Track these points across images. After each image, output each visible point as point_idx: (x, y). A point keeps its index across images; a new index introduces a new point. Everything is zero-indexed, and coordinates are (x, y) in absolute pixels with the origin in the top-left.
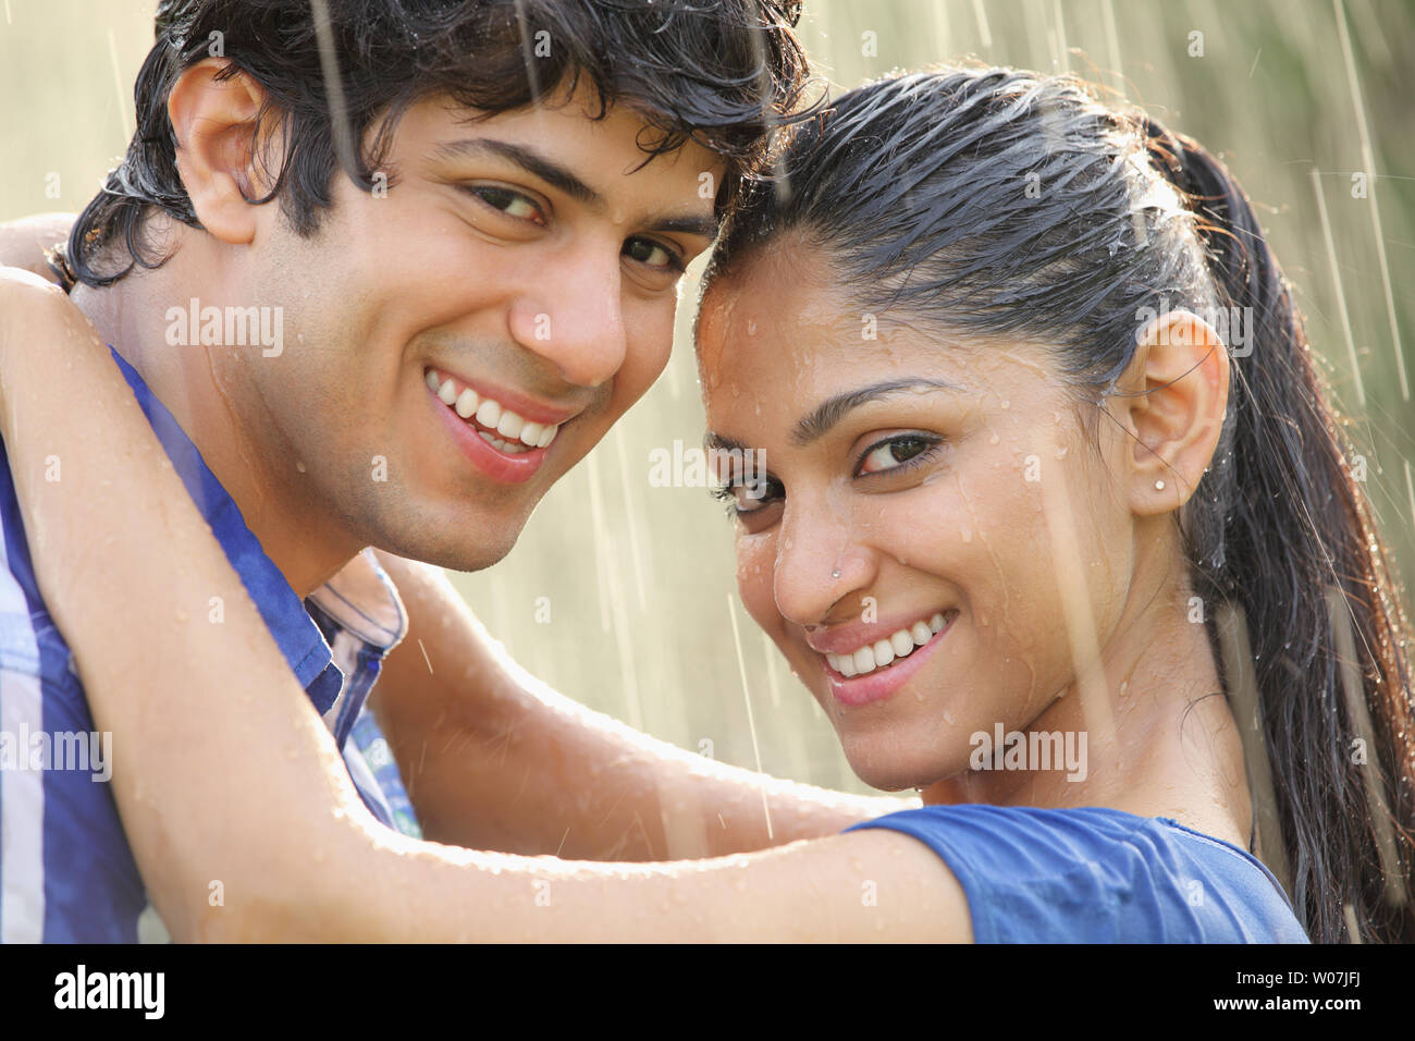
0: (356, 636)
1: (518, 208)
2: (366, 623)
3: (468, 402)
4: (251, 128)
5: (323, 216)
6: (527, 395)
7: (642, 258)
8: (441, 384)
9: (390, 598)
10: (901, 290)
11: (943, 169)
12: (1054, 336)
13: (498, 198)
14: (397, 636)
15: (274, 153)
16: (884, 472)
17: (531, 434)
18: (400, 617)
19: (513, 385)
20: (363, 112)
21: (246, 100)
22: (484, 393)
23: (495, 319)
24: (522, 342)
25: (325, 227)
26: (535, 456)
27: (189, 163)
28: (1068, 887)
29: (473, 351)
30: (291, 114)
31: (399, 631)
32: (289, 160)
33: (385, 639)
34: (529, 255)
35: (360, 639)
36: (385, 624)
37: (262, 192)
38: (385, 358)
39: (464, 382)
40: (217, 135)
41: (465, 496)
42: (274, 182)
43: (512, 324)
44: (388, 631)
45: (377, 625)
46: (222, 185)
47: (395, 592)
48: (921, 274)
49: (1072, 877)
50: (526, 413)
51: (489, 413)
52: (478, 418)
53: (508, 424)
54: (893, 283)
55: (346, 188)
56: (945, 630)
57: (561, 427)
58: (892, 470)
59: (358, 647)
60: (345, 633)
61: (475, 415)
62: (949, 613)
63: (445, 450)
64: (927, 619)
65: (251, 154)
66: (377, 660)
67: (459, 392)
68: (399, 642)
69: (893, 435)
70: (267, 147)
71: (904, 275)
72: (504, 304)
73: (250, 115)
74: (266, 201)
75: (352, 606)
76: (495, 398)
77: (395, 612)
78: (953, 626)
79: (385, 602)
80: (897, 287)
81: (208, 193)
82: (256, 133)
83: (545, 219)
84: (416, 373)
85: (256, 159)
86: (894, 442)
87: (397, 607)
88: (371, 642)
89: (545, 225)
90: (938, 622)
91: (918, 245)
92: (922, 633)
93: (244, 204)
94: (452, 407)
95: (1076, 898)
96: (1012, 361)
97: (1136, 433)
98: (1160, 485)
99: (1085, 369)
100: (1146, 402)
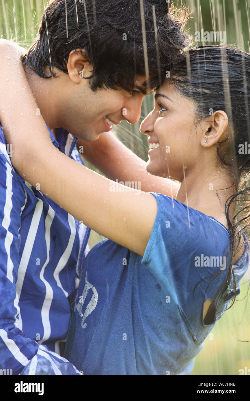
12: (197, 103)
96: (186, 103)
97: (207, 129)
98: (206, 141)
99: (200, 112)
100: (213, 126)
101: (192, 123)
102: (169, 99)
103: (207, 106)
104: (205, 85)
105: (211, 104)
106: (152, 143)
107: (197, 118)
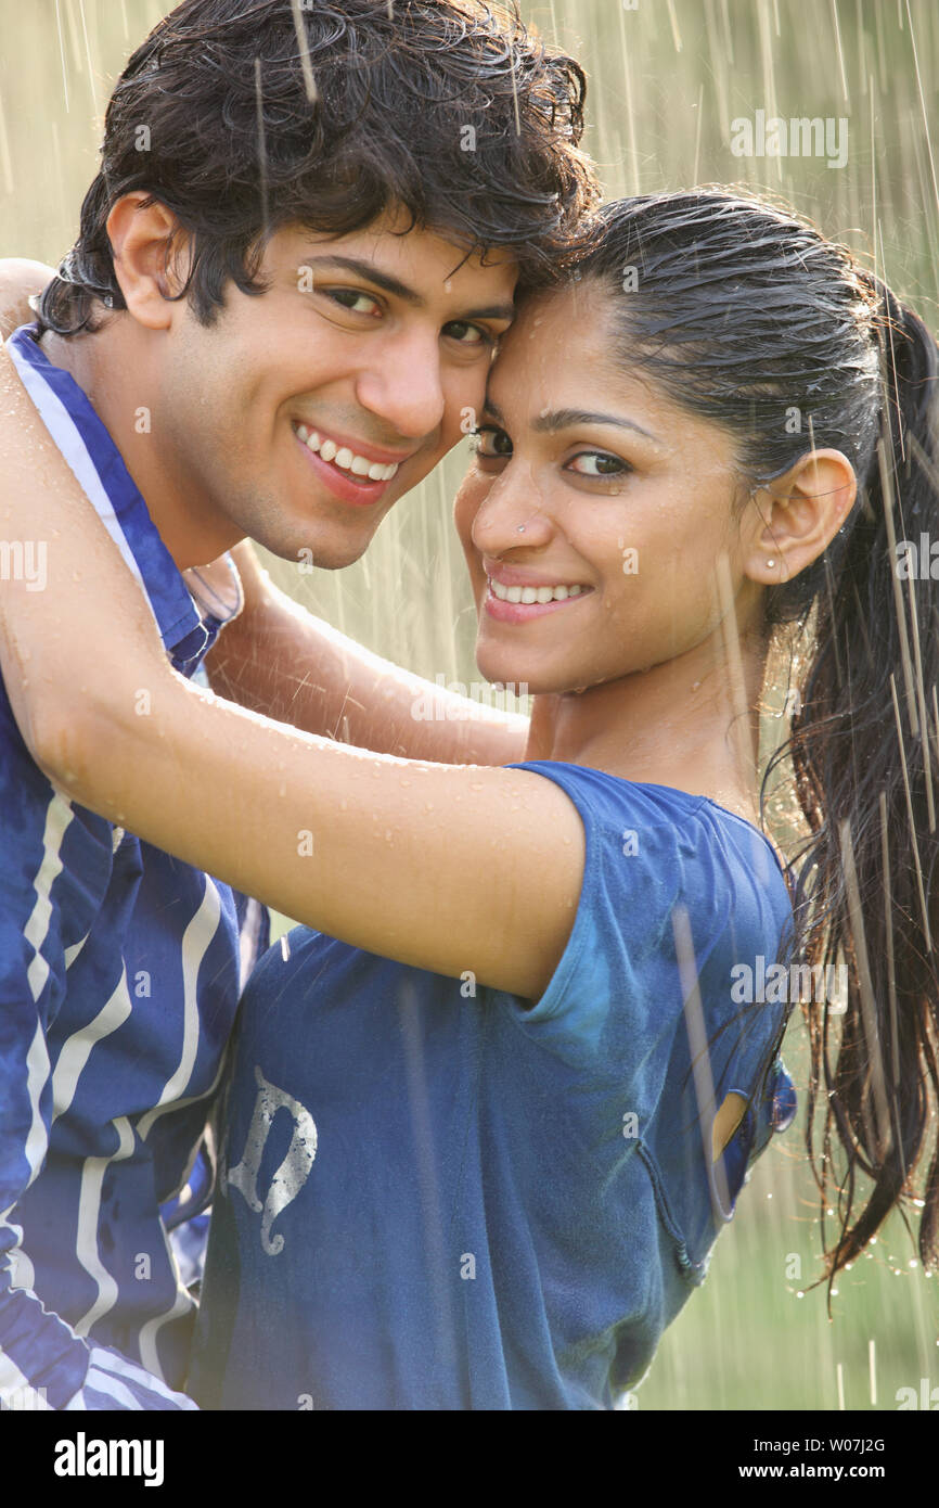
0: (205, 608)
1: (362, 305)
2: (213, 599)
3: (329, 449)
4: (166, 244)
5: (219, 312)
6: (370, 443)
7: (459, 336)
8: (309, 435)
9: (233, 582)
10: (650, 357)
11: (717, 283)
12: (741, 434)
13: (346, 297)
14: (233, 614)
15: (182, 265)
16: (585, 475)
17: (376, 472)
18: (238, 599)
19: (360, 436)
20: (243, 234)
21: (162, 223)
22: (340, 443)
23: (345, 388)
24: (367, 406)
25: (221, 319)
26: (379, 486)
27: (123, 268)
28: (655, 837)
29: (331, 412)
30: (194, 235)
31: (236, 610)
32: (193, 270)
33: (225, 614)
34: (373, 339)
36: (227, 603)
37: (174, 293)
38: (264, 416)
39: (325, 435)
40: (143, 248)
41: (327, 516)
42: (183, 286)
43: (359, 391)
44: (228, 608)
45: (221, 602)
46: (146, 285)
47: (238, 578)
48: (670, 352)
49: (659, 830)
50: (372, 458)
51: (345, 458)
52: (337, 461)
53: (358, 466)
54: (648, 350)
55: (233, 292)
56: (578, 596)
57: (400, 465)
58: (592, 476)
59: (205, 616)
61: (334, 459)
62: (586, 588)
63: (311, 484)
64: (569, 586)
65: (166, 263)
67: (322, 442)
68: (234, 618)
69: (601, 451)
70: (177, 259)
71: (658, 348)
72: (353, 377)
73: (166, 233)
74: (178, 299)
75: (205, 584)
76: (348, 446)
77: (234, 593)
78: (587, 596)
79: (230, 585)
80: (649, 354)
81: (137, 292)
82: (169, 247)
83: (383, 313)
84: (286, 426)
85: (169, 269)
86: (601, 456)
87: (238, 591)
88: (215, 615)
89: (382, 317)
90: (575, 590)
91: (676, 331)
92: (561, 593)
93: (162, 300)
94: (318, 453)
95: (659, 845)
97: (770, 520)
98: (771, 564)
100: (786, 502)
101: (728, 506)
107: (744, 486)
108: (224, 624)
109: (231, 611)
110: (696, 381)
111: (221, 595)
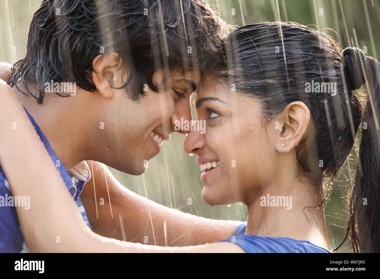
0: (77, 178)
2: (80, 175)
9: (86, 168)
18: (89, 173)
31: (89, 177)
33: (85, 179)
35: (78, 179)
36: (85, 175)
44: (86, 177)
45: (83, 175)
47: (88, 166)
59: (77, 181)
60: (74, 177)
66: (83, 185)
68: (89, 180)
75: (76, 170)
77: (88, 172)
87: (88, 171)
88: (81, 180)
92: (214, 164)
96: (246, 101)
97: (281, 130)
98: (283, 145)
99: (268, 109)
100: (288, 123)
101: (259, 125)
102: (220, 100)
103: (275, 100)
104: (266, 73)
105: (281, 97)
106: (206, 163)
107: (265, 117)
108: (85, 183)
109: (87, 178)
110: (240, 81)
111: (82, 173)
